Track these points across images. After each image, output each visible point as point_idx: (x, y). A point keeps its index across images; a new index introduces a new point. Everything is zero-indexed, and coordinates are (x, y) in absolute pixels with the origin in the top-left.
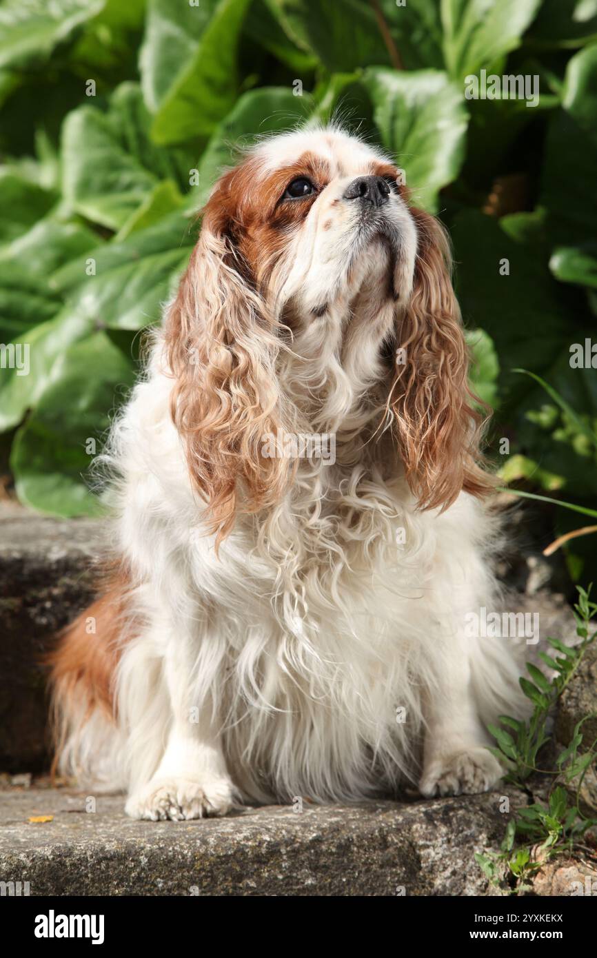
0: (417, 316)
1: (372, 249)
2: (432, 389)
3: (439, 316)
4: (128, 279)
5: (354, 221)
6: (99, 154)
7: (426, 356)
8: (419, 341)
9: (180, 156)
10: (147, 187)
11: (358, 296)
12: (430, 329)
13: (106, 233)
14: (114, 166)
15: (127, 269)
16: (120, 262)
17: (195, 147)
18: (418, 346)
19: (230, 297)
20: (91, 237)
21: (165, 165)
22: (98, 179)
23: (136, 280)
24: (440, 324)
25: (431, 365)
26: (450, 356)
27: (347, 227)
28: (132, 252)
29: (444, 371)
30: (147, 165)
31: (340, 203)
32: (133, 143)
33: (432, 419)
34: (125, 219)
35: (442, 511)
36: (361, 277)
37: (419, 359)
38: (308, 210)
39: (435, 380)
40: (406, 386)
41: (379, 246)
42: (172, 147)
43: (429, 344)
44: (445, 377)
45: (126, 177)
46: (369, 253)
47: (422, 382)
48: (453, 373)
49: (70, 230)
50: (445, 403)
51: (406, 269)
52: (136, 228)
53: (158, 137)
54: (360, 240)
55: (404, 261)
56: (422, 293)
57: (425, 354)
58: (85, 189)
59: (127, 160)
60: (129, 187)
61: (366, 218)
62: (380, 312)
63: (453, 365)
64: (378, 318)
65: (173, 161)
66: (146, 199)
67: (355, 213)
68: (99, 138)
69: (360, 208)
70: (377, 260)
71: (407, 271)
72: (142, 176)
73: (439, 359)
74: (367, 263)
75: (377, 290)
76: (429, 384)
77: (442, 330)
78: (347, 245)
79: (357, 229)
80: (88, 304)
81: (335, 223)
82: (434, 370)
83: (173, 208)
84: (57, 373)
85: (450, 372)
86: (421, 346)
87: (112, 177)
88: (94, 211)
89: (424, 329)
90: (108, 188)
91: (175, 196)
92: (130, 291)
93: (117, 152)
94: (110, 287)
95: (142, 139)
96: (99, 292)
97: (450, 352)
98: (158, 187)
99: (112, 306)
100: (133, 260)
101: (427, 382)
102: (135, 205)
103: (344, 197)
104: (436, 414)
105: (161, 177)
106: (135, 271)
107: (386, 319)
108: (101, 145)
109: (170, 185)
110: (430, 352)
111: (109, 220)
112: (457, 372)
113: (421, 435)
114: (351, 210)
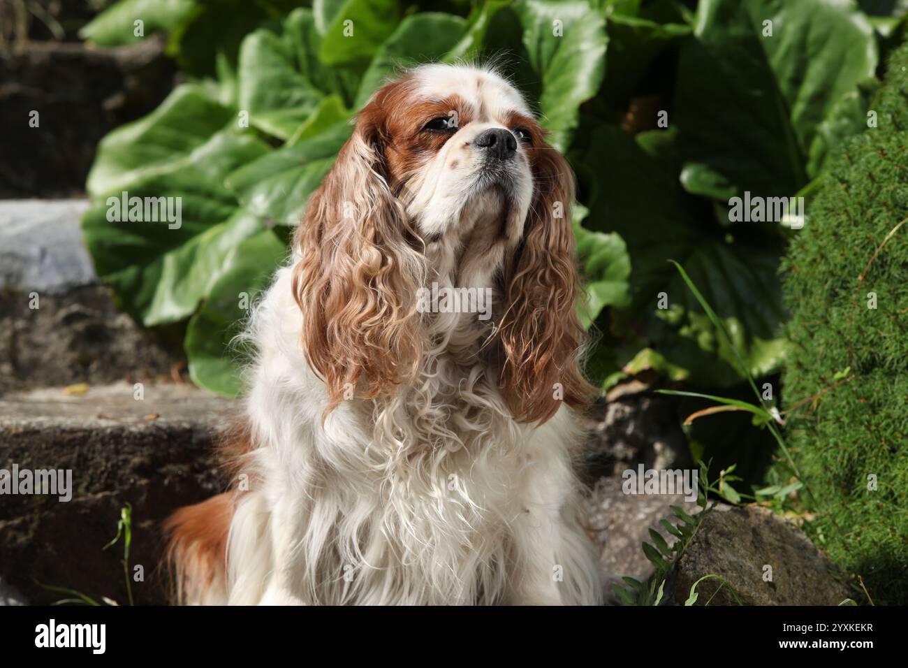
0: (536, 250)
1: (487, 195)
2: (538, 321)
3: (554, 254)
4: (296, 181)
5: (477, 169)
6: (272, 73)
7: (539, 288)
8: (533, 274)
9: (345, 74)
10: (315, 103)
11: (472, 232)
12: (545, 265)
13: (276, 143)
14: (286, 84)
15: (295, 172)
16: (289, 166)
17: (359, 66)
18: (532, 278)
19: (380, 202)
20: (263, 146)
21: (332, 83)
22: (271, 95)
23: (303, 182)
24: (554, 261)
25: (541, 298)
26: (559, 291)
27: (469, 172)
28: (299, 157)
29: (552, 304)
30: (315, 84)
31: (470, 147)
32: (304, 64)
33: (535, 346)
34: (293, 132)
35: (539, 425)
36: (476, 217)
37: (532, 290)
38: (443, 144)
39: (542, 312)
40: (517, 314)
41: (494, 195)
42: (338, 66)
43: (543, 278)
44: (551, 311)
45: (297, 94)
46: (485, 199)
47: (531, 312)
48: (559, 307)
49: (245, 140)
50: (548, 333)
51: (518, 217)
52: (304, 137)
53: (326, 58)
54: (478, 186)
55: (517, 210)
56: (542, 230)
57: (537, 287)
58: (259, 105)
59: (297, 78)
60: (299, 103)
61: (488, 168)
62: (492, 249)
63: (560, 301)
64: (490, 254)
65: (339, 79)
66: (313, 114)
67: (480, 161)
68: (273, 58)
69: (485, 157)
70: (491, 205)
71: (520, 220)
72: (312, 93)
73: (549, 293)
74: (481, 206)
75: (489, 230)
76: (537, 316)
77: (556, 267)
78: (466, 187)
79: (478, 176)
80: (259, 202)
81: (461, 165)
82: (543, 303)
83: (338, 119)
84: (228, 265)
85: (556, 307)
86: (536, 278)
87: (285, 94)
88: (267, 124)
89: (539, 263)
90: (280, 104)
91: (341, 110)
92: (297, 192)
93: (289, 71)
94: (280, 188)
95: (312, 59)
96: (269, 193)
97: (560, 287)
98: (325, 101)
99: (280, 205)
100: (302, 164)
101: (535, 313)
102: (302, 119)
103: (475, 142)
104: (538, 343)
105: (327, 92)
106: (302, 173)
107: (497, 255)
108: (275, 65)
109: (336, 100)
110: (544, 286)
111: (280, 132)
112: (563, 307)
113: (523, 360)
114: (477, 157)
